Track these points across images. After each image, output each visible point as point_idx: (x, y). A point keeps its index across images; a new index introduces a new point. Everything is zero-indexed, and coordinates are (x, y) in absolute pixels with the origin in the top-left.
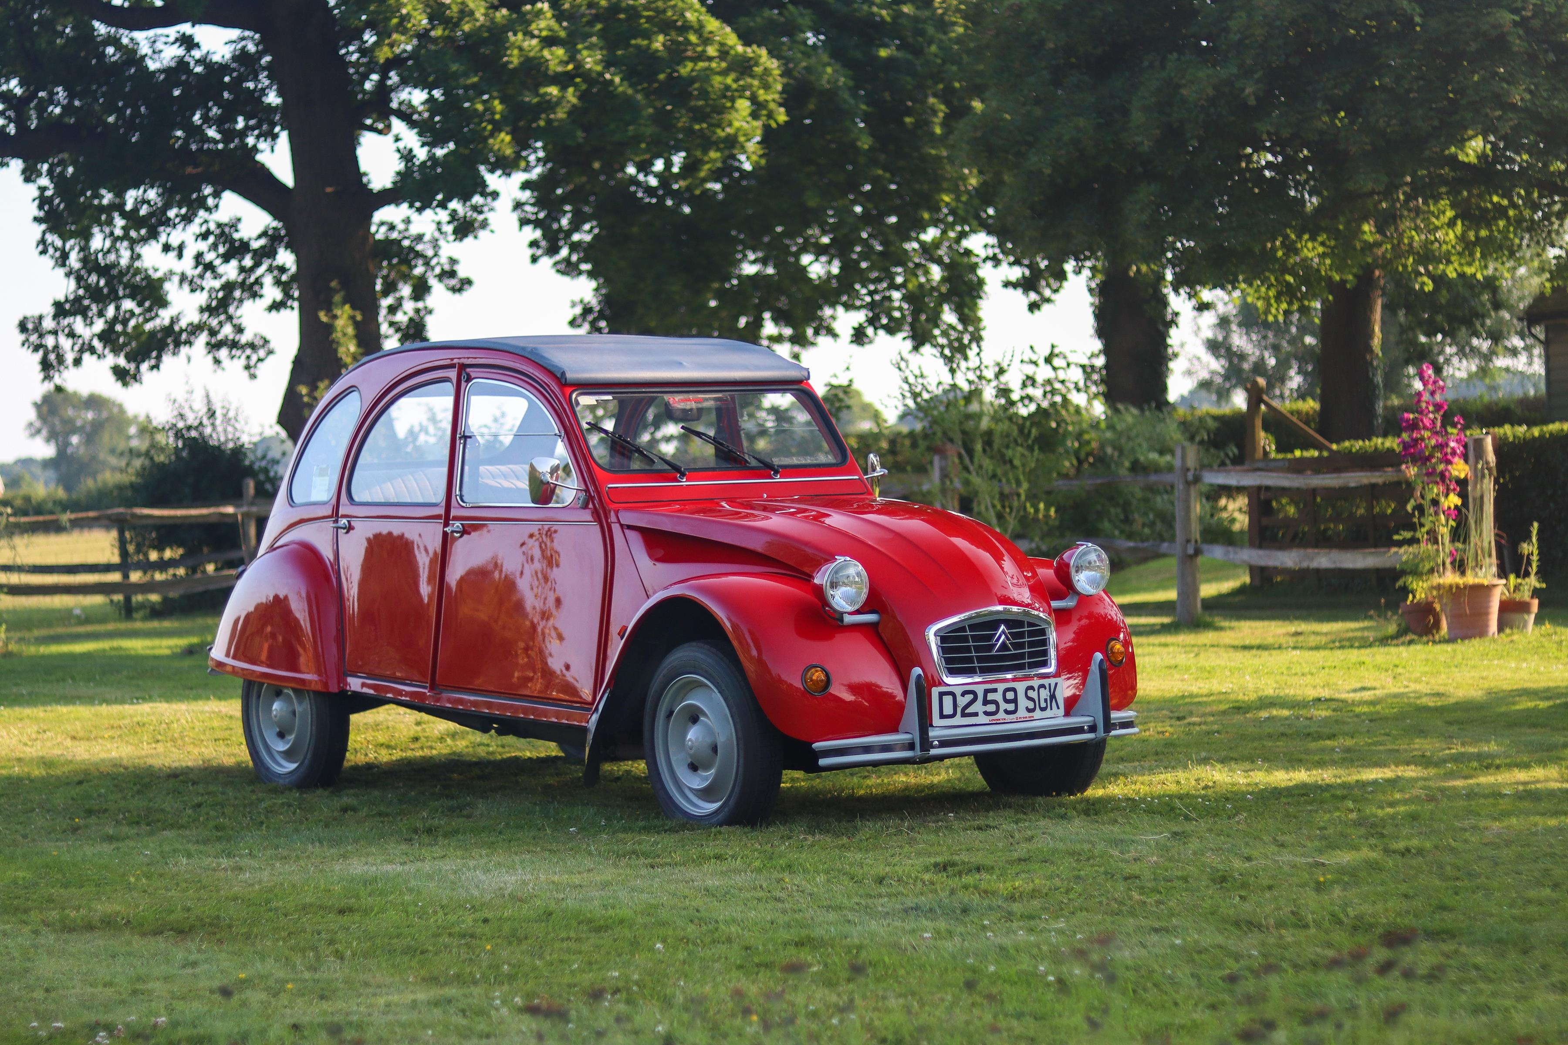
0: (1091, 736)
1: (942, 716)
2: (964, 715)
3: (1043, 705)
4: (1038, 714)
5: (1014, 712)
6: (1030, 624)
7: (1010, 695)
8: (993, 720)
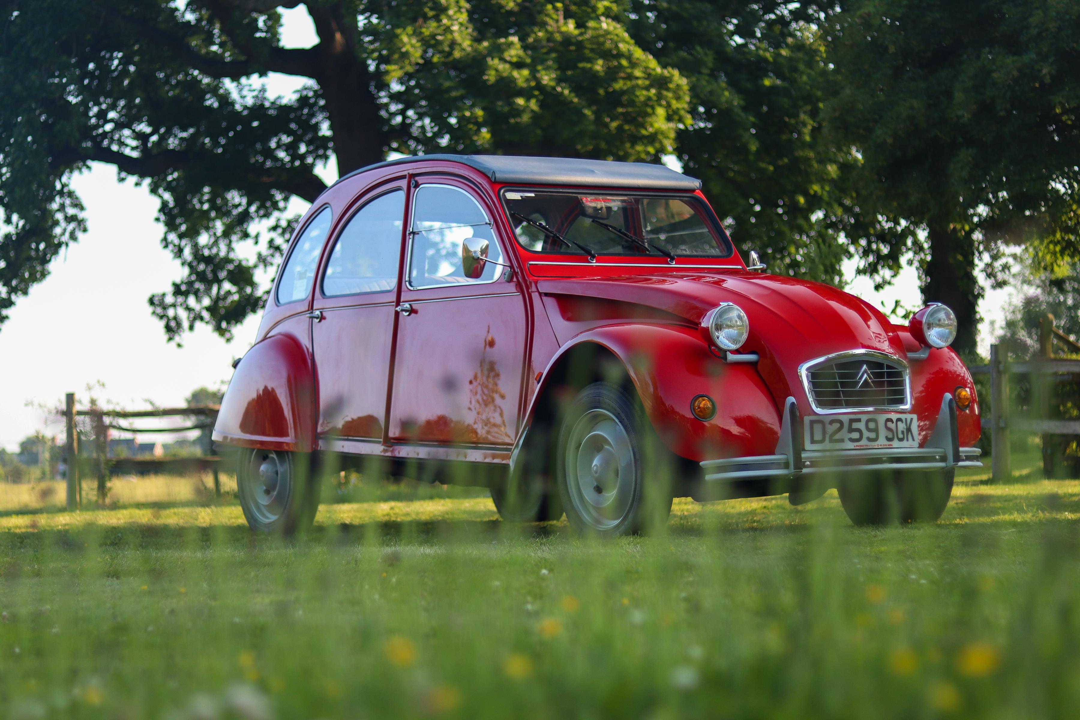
0: (942, 464)
1: (813, 442)
2: (831, 441)
3: (901, 436)
4: (895, 443)
5: (876, 440)
6: (889, 367)
7: (872, 425)
8: (857, 446)
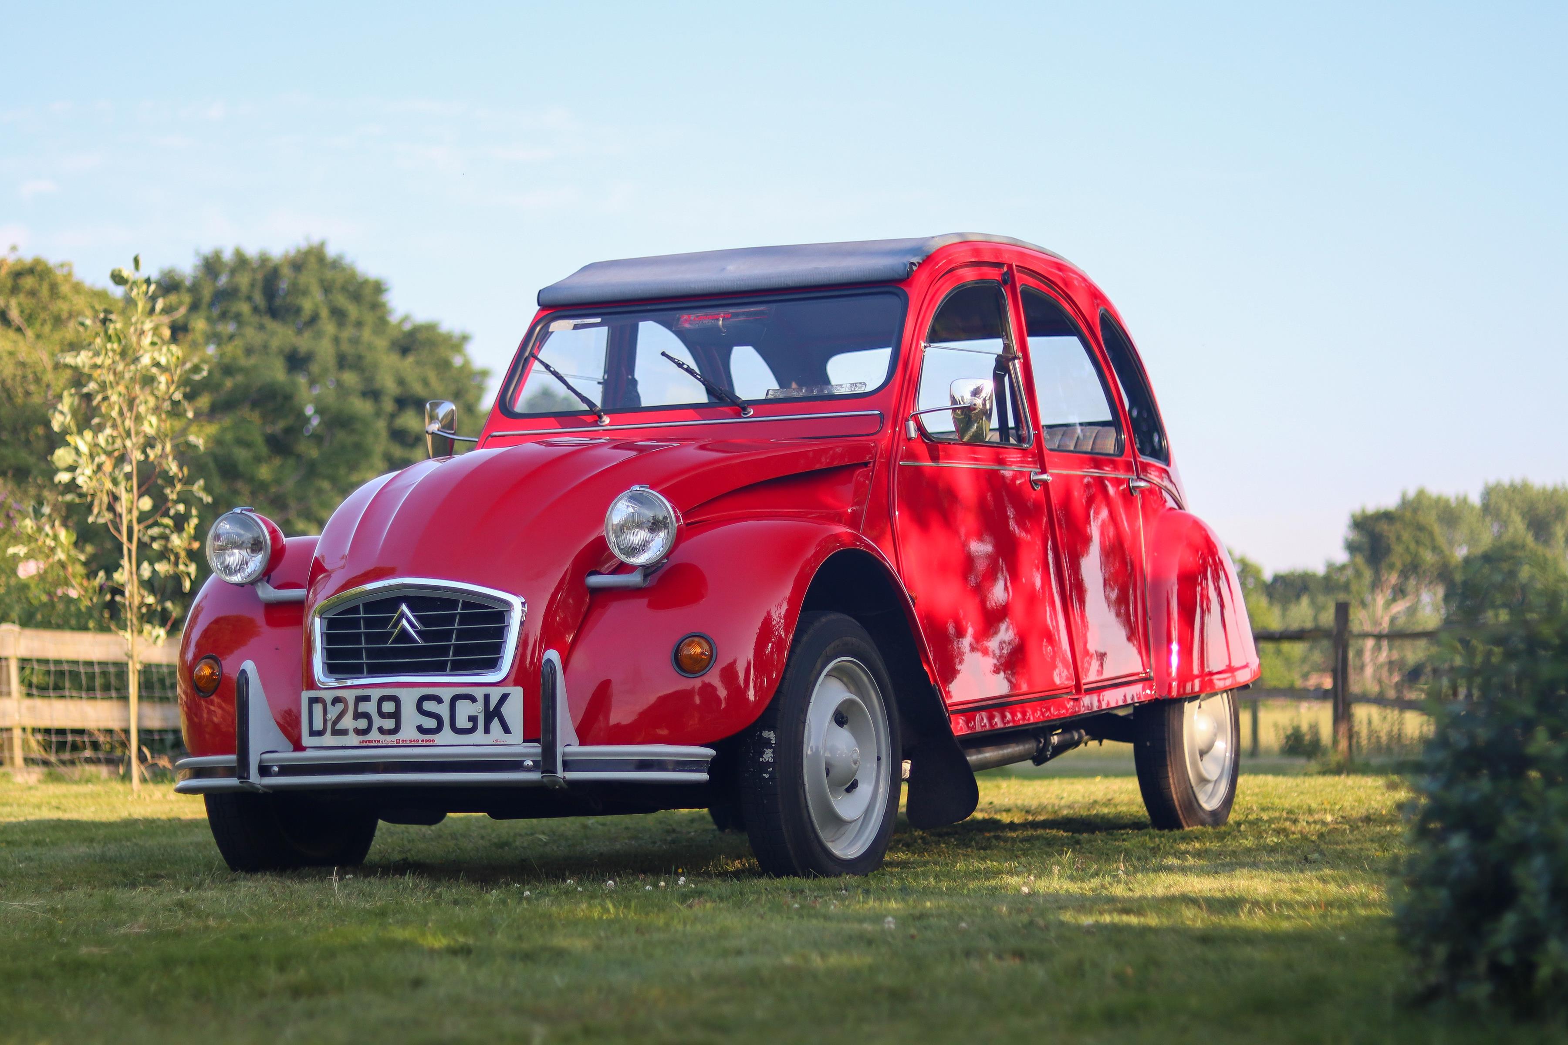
1: (313, 733)
2: (336, 732)
3: (464, 724)
5: (395, 731)
7: (389, 707)
8: (364, 741)
